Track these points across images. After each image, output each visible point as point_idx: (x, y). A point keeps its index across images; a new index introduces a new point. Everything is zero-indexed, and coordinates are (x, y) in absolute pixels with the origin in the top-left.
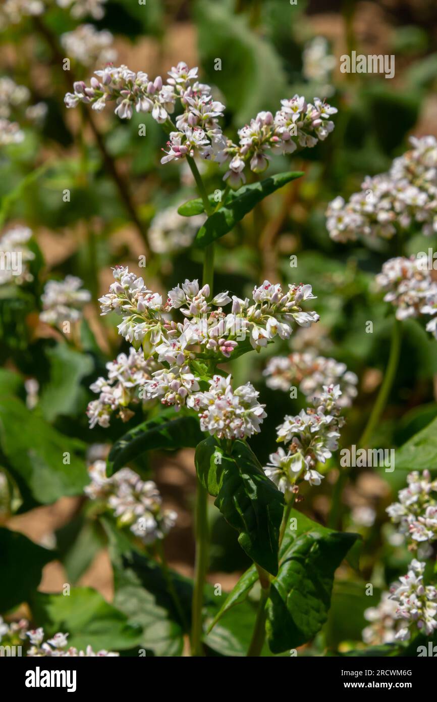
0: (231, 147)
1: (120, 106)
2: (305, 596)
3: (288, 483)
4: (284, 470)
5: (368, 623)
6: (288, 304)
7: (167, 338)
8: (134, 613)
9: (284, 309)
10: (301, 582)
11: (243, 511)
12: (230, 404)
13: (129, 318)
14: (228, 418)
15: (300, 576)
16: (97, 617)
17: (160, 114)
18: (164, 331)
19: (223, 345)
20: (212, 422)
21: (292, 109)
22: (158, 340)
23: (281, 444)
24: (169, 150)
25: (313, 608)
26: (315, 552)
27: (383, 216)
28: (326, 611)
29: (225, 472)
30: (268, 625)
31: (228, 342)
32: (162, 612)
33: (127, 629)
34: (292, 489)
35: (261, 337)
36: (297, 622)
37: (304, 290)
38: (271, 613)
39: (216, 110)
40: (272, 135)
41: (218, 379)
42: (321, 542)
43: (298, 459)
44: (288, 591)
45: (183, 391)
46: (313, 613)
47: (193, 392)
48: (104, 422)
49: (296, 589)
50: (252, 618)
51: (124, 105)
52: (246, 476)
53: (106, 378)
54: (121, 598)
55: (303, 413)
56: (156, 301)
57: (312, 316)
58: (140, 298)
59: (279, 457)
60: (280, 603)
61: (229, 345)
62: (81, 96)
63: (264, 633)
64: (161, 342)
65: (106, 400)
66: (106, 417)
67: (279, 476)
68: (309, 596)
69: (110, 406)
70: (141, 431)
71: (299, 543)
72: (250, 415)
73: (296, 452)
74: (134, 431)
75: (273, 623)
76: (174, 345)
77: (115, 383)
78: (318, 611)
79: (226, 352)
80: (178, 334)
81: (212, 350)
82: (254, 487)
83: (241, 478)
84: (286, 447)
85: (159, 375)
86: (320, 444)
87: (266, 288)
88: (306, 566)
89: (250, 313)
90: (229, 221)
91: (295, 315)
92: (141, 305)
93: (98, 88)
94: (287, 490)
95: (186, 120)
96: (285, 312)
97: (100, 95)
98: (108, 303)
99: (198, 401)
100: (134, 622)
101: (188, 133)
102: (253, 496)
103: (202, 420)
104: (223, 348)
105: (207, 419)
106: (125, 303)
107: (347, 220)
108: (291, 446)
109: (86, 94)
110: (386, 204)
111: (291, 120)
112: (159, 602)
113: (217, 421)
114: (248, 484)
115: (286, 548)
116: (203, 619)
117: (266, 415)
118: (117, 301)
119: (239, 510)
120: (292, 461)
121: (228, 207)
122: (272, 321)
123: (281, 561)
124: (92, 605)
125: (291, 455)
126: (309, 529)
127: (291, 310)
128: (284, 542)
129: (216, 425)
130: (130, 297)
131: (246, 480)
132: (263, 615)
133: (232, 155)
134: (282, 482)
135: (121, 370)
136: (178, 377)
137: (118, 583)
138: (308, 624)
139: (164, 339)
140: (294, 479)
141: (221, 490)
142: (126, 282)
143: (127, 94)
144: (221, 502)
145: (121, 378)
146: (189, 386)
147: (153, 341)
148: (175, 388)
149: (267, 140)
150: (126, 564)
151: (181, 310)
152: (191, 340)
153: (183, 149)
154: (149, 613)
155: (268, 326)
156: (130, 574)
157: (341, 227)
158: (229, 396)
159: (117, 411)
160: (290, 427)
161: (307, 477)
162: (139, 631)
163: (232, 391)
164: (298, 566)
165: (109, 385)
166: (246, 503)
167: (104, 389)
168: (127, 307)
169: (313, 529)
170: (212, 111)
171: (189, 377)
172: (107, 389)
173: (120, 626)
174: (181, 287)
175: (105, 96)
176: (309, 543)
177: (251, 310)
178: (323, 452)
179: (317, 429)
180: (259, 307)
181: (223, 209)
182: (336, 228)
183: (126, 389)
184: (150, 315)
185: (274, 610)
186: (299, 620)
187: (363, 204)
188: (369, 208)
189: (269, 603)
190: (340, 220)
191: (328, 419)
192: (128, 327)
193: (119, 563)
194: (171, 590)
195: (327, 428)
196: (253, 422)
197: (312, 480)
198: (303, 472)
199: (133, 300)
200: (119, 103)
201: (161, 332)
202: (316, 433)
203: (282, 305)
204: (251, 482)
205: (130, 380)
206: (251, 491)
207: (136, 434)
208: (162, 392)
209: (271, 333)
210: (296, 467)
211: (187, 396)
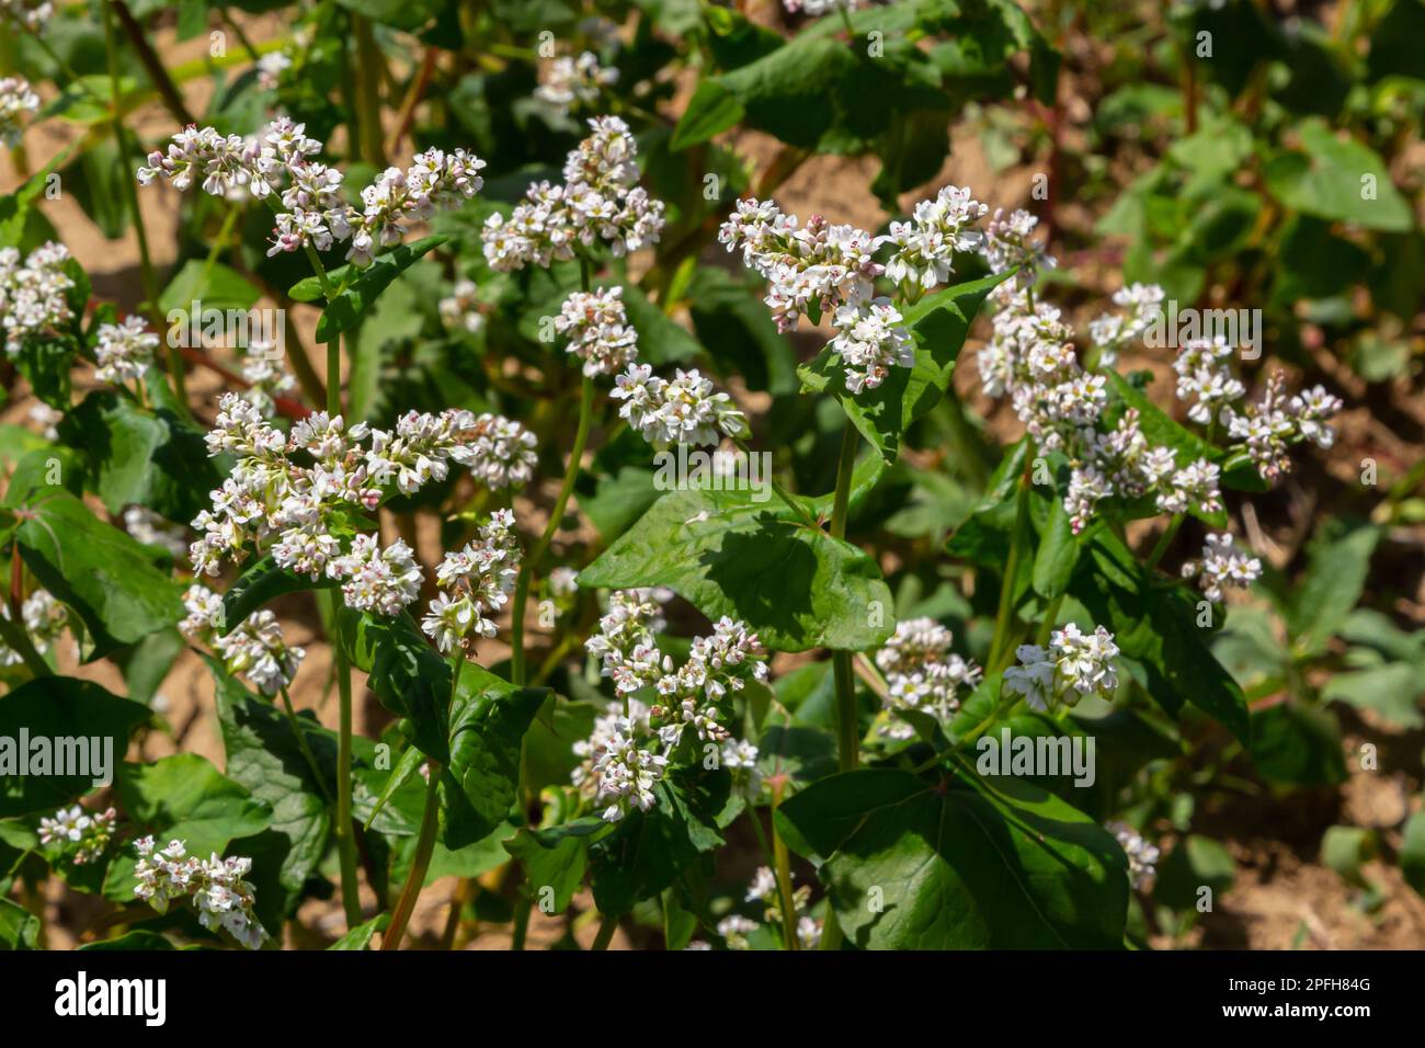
0: (354, 216)
1: (209, 180)
2: (485, 774)
3: (455, 635)
4: (449, 620)
5: (578, 761)
6: (441, 437)
7: (294, 488)
8: (258, 786)
9: (437, 443)
10: (479, 758)
11: (404, 691)
12: (379, 575)
13: (245, 461)
14: (377, 591)
15: (478, 749)
16: (209, 795)
17: (261, 189)
18: (289, 478)
19: (365, 496)
20: (360, 598)
21: (428, 166)
22: (283, 490)
23: (444, 588)
24: (276, 239)
25: (496, 787)
26: (495, 716)
27: (557, 236)
28: (514, 790)
29: (377, 644)
30: (441, 815)
31: (371, 492)
32: (296, 782)
33: (251, 807)
34: (460, 643)
35: (411, 481)
36: (478, 807)
37: (460, 417)
38: (444, 801)
39: (331, 181)
40: (406, 199)
41: (363, 540)
42: (501, 702)
43: (466, 608)
44: (465, 771)
45: (320, 557)
46: (497, 794)
47: (333, 557)
48: (213, 570)
49: (474, 767)
50: (421, 804)
51: (214, 178)
52: (403, 648)
53: (211, 510)
54: (237, 765)
55: (468, 548)
56: (277, 440)
57: (471, 448)
58: (257, 437)
59: (441, 605)
60: (454, 788)
61: (371, 497)
62: (158, 169)
63: (437, 824)
64: (287, 495)
65: (213, 542)
66: (214, 563)
67: (444, 628)
68: (491, 774)
69: (219, 548)
70: (259, 572)
71: (474, 706)
72: (404, 584)
73: (463, 597)
74: (249, 573)
75: (447, 812)
76: (306, 501)
77: (222, 518)
78: (503, 790)
79: (370, 504)
80: (309, 483)
81: (352, 502)
82: (414, 662)
83: (398, 651)
84: (449, 591)
85: (289, 535)
86: (493, 585)
87: (413, 420)
88: (485, 736)
89: (394, 451)
90: (356, 306)
91: (450, 449)
92: (259, 447)
93: (179, 157)
94: (454, 645)
95: (295, 197)
96: (438, 446)
97: (183, 167)
98: (216, 441)
99: (339, 569)
100: (260, 797)
101: (300, 220)
102: (413, 672)
103: (346, 595)
104: (365, 501)
105: (353, 595)
106: (239, 442)
107: (509, 244)
108: (456, 590)
109: (164, 167)
110: (559, 218)
111: (428, 182)
112: (288, 769)
113: (365, 597)
114: (407, 658)
115: (458, 714)
116: (352, 786)
117: (423, 579)
118: (228, 440)
119: (398, 692)
120: (458, 609)
121: (353, 288)
122: (423, 462)
123: (452, 732)
124: (201, 779)
125: (457, 601)
126: (486, 686)
127: (446, 444)
128: (456, 705)
129: (364, 602)
130: (244, 435)
131: (404, 653)
132: (433, 800)
133: (356, 227)
134: (447, 635)
135: (230, 501)
136: (312, 538)
137: (232, 746)
138: (492, 809)
139: (291, 490)
140: (463, 631)
141: (374, 667)
142: (237, 417)
143: (217, 164)
144: (375, 682)
145: (230, 512)
146: (327, 551)
147: (278, 492)
148: (311, 554)
149: (399, 205)
150: (241, 719)
151: (310, 450)
152: (325, 492)
153: (294, 242)
154: (276, 783)
155: (418, 467)
156: (246, 731)
157: (502, 254)
158: (376, 564)
159: (228, 552)
160: (453, 566)
161: (478, 629)
162: (268, 810)
163: (380, 556)
164: (474, 736)
165: (215, 519)
166: (405, 682)
167: (208, 527)
168: (240, 447)
169: (492, 686)
170: (328, 183)
171: (326, 539)
172: (212, 526)
173: (242, 804)
174: (307, 422)
175: (188, 168)
176: (487, 706)
177: (397, 445)
178: (496, 595)
179: (487, 567)
180: (405, 443)
181: (348, 292)
182: (496, 255)
183: (237, 526)
184: (272, 458)
185: (448, 796)
186: (479, 804)
187: (528, 221)
188: (538, 227)
189: (441, 786)
190: (499, 244)
191: (501, 554)
192: (244, 474)
193: (231, 718)
194: (304, 749)
195: (501, 564)
196: (409, 591)
197: (486, 632)
198: (474, 622)
199: (248, 438)
200: (207, 176)
201: (287, 481)
202: (486, 572)
203: (434, 438)
204: (409, 655)
205: (241, 513)
206: (411, 666)
207: (254, 577)
208: (294, 560)
209: (423, 476)
210: (464, 617)
211: (326, 562)
